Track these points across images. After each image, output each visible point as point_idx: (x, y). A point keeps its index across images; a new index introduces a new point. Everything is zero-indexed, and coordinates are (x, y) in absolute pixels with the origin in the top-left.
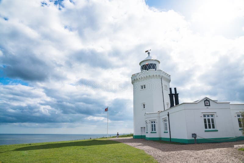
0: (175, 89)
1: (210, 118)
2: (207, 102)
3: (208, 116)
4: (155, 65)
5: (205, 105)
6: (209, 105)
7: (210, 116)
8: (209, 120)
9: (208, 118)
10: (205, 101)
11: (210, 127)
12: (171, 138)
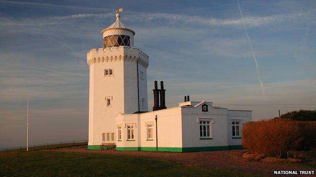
0: (162, 83)
1: (206, 124)
2: (205, 107)
3: (204, 123)
4: (129, 37)
5: (203, 111)
6: (207, 111)
7: (206, 122)
8: (204, 126)
9: (205, 125)
10: (203, 106)
11: (205, 135)
12: (158, 146)
